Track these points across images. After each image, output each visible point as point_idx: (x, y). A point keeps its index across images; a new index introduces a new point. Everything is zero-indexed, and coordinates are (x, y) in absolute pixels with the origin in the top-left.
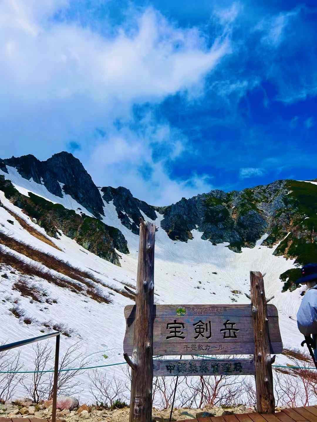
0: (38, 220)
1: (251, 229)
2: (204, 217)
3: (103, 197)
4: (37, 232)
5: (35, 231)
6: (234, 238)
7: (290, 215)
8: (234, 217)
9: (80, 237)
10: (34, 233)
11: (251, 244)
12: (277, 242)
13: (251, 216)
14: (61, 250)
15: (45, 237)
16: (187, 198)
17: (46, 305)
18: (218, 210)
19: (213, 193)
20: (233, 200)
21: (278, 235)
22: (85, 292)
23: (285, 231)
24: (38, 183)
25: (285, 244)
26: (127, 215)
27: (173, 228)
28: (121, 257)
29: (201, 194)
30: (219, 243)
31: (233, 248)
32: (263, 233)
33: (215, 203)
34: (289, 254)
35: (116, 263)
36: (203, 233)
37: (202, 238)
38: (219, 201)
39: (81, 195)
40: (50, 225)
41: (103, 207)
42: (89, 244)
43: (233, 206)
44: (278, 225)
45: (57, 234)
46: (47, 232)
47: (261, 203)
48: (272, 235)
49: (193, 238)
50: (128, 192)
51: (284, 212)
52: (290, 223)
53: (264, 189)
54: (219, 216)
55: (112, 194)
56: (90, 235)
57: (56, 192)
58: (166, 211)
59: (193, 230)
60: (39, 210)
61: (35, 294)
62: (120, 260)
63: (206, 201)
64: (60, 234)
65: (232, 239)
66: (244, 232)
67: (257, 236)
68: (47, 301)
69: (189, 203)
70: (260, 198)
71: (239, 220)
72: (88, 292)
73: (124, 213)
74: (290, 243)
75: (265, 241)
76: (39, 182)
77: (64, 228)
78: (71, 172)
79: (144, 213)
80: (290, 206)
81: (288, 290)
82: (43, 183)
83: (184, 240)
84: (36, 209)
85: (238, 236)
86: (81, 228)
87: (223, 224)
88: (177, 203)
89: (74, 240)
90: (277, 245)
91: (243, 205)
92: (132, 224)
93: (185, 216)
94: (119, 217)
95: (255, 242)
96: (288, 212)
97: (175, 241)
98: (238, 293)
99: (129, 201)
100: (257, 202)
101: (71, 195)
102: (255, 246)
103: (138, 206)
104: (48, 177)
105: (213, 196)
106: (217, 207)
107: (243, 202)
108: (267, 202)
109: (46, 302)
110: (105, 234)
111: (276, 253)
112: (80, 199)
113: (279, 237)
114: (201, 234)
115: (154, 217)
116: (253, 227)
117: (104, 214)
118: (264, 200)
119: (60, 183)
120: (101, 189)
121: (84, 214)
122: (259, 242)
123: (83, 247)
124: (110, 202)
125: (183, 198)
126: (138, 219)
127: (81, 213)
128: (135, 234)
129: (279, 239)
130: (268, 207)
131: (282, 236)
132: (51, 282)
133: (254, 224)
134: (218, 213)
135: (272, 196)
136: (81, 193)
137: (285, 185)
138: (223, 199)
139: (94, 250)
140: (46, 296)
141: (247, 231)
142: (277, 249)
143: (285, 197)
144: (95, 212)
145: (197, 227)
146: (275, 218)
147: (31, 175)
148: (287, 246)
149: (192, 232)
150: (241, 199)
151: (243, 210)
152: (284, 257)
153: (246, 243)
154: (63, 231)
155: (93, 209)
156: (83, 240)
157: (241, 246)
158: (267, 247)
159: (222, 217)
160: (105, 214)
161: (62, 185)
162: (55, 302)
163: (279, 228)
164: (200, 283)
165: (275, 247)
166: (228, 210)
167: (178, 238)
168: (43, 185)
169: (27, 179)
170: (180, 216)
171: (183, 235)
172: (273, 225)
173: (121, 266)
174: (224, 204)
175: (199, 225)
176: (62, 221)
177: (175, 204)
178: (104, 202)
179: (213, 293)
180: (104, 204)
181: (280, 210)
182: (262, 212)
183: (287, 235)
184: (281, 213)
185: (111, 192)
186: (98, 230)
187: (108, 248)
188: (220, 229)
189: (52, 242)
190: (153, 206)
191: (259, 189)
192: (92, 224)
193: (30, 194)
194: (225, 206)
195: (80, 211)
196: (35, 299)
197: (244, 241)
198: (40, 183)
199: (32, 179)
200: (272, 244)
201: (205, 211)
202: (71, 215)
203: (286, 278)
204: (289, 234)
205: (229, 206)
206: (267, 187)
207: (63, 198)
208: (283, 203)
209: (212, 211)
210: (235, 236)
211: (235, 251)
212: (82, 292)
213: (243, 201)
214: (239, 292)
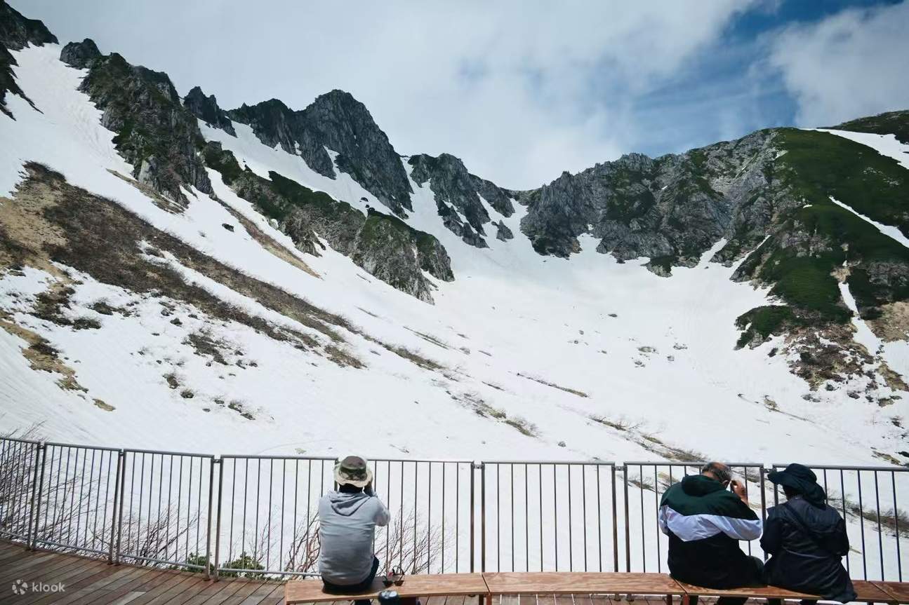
0: (280, 223)
1: (695, 232)
2: (605, 208)
3: (411, 175)
4: (275, 244)
5: (273, 243)
6: (658, 249)
7: (774, 202)
8: (664, 207)
9: (359, 252)
10: (270, 247)
11: (691, 260)
12: (743, 255)
13: (696, 205)
14: (317, 276)
15: (290, 253)
16: (573, 173)
17: (236, 369)
18: (633, 194)
19: (626, 161)
20: (665, 173)
21: (746, 242)
22: (320, 350)
23: (760, 233)
24: (290, 153)
25: (756, 259)
26: (456, 209)
27: (544, 232)
28: (436, 287)
29: (602, 163)
30: (629, 258)
31: (656, 267)
32: (719, 237)
33: (628, 181)
34: (762, 278)
35: (425, 298)
36: (601, 239)
37: (599, 250)
38: (637, 176)
39: (368, 174)
40: (301, 232)
41: (410, 194)
42: (375, 265)
43: (663, 186)
44: (747, 220)
45: (317, 246)
46: (296, 244)
47: (721, 178)
48: (733, 242)
49: (580, 249)
50: (458, 162)
51: (763, 195)
52: (772, 217)
53: (729, 148)
54: (635, 206)
55: (428, 168)
56: (377, 249)
57: (323, 168)
58: (532, 199)
59: (581, 235)
60: (281, 204)
61: (221, 351)
62: (433, 293)
63: (611, 176)
64: (323, 247)
65: (655, 251)
66: (681, 237)
67: (705, 244)
68: (239, 363)
69: (575, 181)
70: (719, 168)
71: (671, 214)
72: (328, 349)
73: (449, 205)
74: (766, 258)
75: (718, 253)
76: (290, 150)
77: (331, 235)
78: (351, 130)
79: (489, 205)
80: (776, 182)
81: (747, 346)
82: (299, 152)
83: (563, 254)
84: (277, 203)
85: (667, 245)
86: (361, 235)
87: (640, 223)
88: (553, 183)
89: (348, 257)
90: (742, 260)
91: (682, 184)
92: (463, 225)
93: (567, 209)
94: (441, 213)
95: (699, 255)
96: (771, 195)
97: (546, 257)
98: (650, 352)
99: (459, 181)
100: (711, 176)
101: (350, 173)
102: (699, 264)
103: (479, 191)
104: (308, 140)
105: (625, 166)
106: (632, 189)
107: (684, 177)
108: (733, 175)
109: (237, 364)
110: (404, 246)
111: (735, 277)
112: (367, 181)
113: (746, 246)
114: (598, 241)
115: (507, 211)
116: (697, 227)
117: (411, 207)
118: (728, 172)
119: (329, 151)
120: (409, 159)
121: (373, 209)
122: (707, 255)
123: (364, 269)
124: (423, 184)
125: (564, 173)
126: (476, 216)
127: (367, 206)
128: (470, 244)
129: (746, 249)
130: (733, 187)
131: (753, 242)
132: (261, 332)
133: (701, 220)
134: (632, 200)
135: (745, 163)
136: (368, 168)
137: (774, 139)
138: (645, 172)
139: (385, 274)
140: (242, 355)
141: (686, 234)
142: (740, 270)
143: (769, 165)
144: (393, 205)
145: (590, 227)
146: (743, 207)
147: (277, 138)
148: (758, 263)
149: (579, 238)
150: (680, 170)
151: (682, 193)
152: (751, 285)
153: (681, 259)
154: (330, 242)
155: (390, 198)
156: (365, 257)
157: (671, 264)
158: (721, 264)
159: (639, 208)
160: (413, 208)
161: (333, 155)
162: (253, 364)
163: (749, 227)
164: (582, 333)
165: (736, 265)
166: (654, 193)
167: (552, 251)
168: (300, 157)
169: (270, 146)
170: (556, 208)
171: (560, 245)
172: (738, 222)
173: (434, 304)
174: (647, 182)
175: (594, 226)
176: (327, 224)
177: (548, 184)
178: (413, 184)
179: (603, 352)
180: (411, 189)
181: (757, 190)
182: (719, 197)
183: (762, 241)
184: (757, 197)
185: (427, 164)
186: (390, 238)
187: (411, 273)
188: (634, 232)
189: (302, 262)
190: (508, 190)
191: (720, 150)
192: (381, 228)
193: (272, 174)
194: (647, 187)
195: (365, 203)
196: (220, 359)
197: (678, 254)
198: (295, 153)
199: (279, 146)
200: (732, 259)
201: (607, 197)
202: (342, 212)
203: (745, 324)
204: (766, 238)
205: (656, 187)
206: (737, 145)
207: (335, 179)
208: (763, 177)
209: (621, 197)
210: (662, 246)
211: (659, 274)
212: (315, 348)
213: (683, 174)
214: (652, 350)
